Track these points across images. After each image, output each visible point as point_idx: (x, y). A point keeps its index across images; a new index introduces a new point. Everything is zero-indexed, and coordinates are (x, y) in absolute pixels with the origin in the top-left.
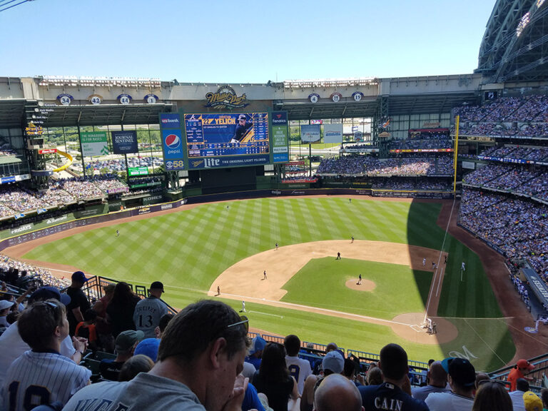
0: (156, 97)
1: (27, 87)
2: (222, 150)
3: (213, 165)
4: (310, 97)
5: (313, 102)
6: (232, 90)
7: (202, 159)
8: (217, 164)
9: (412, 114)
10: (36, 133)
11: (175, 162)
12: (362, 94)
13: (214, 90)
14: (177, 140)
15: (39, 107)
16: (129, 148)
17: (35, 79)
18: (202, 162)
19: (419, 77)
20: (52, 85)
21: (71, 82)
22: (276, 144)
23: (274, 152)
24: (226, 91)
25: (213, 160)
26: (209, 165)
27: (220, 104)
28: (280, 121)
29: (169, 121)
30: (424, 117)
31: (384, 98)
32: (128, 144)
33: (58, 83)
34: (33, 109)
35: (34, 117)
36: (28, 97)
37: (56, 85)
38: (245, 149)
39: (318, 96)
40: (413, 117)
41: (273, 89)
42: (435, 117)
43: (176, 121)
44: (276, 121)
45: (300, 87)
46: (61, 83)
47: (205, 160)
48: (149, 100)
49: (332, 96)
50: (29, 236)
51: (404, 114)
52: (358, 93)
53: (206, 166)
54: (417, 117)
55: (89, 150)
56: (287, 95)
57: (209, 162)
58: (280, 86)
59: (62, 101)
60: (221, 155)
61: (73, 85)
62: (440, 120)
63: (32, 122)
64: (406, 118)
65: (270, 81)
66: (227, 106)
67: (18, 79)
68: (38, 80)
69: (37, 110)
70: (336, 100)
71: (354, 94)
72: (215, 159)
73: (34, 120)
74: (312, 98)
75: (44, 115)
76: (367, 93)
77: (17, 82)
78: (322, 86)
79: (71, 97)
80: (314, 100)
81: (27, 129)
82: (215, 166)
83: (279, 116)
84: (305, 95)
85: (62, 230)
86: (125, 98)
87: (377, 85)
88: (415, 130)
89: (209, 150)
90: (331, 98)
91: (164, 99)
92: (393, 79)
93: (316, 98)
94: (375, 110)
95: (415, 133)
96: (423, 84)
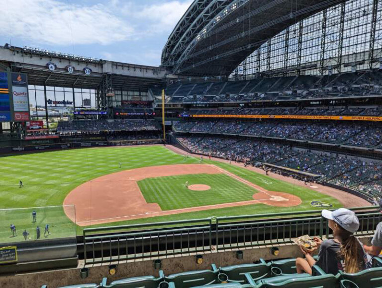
4: (48, 65)
5: (51, 69)
9: (123, 90)
12: (91, 70)
30: (130, 93)
31: (108, 75)
39: (55, 66)
42: (137, 93)
49: (67, 67)
51: (118, 90)
52: (88, 68)
54: (126, 93)
62: (140, 95)
64: (119, 92)
70: (70, 71)
74: (49, 67)
76: (95, 70)
88: (126, 101)
90: (66, 69)
92: (114, 62)
93: (55, 68)
94: (98, 84)
96: (132, 70)
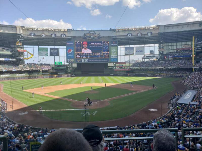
0: (65, 35)
1: (18, 29)
2: (89, 56)
3: (85, 61)
4: (128, 34)
5: (129, 36)
6: (94, 32)
7: (81, 59)
8: (87, 61)
10: (19, 45)
11: (71, 60)
12: (151, 33)
13: (87, 32)
14: (72, 51)
15: (22, 36)
16: (56, 54)
17: (21, 26)
18: (81, 60)
19: (178, 24)
20: (28, 29)
21: (34, 29)
22: (112, 54)
23: (111, 57)
24: (92, 32)
25: (85, 60)
26: (84, 61)
27: (89, 37)
28: (115, 45)
29: (69, 44)
30: (184, 43)
31: (161, 33)
32: (55, 53)
33: (30, 29)
34: (19, 36)
35: (19, 39)
36: (18, 32)
37: (29, 29)
38: (99, 55)
39: (132, 34)
40: (178, 44)
41: (112, 32)
42: (189, 43)
43: (72, 44)
44: (113, 45)
45: (123, 30)
46: (31, 29)
47: (82, 59)
48: (62, 36)
49: (138, 34)
50: (8, 79)
51: (174, 42)
52: (150, 32)
53: (82, 62)
54: (180, 43)
55: (42, 54)
56: (118, 34)
57: (84, 60)
58: (114, 30)
59: (31, 35)
60: (88, 58)
61: (35, 29)
62: (192, 44)
63: (18, 41)
64: (175, 44)
65: (111, 29)
66: (92, 38)
67: (15, 26)
68: (23, 27)
69: (20, 37)
70: (140, 35)
71: (148, 33)
72: (86, 59)
73: (19, 40)
74: (129, 35)
75: (23, 39)
76: (154, 32)
77: (15, 27)
78: (133, 30)
79: (35, 34)
80: (130, 36)
81: (16, 43)
82: (86, 62)
83: (114, 42)
84: (125, 34)
85: (22, 79)
86: (54, 35)
87: (158, 29)
88: (179, 49)
89: (84, 56)
90: (137, 35)
91: (68, 36)
92: (165, 25)
93: (131, 35)
95: (179, 50)
96: (180, 27)
